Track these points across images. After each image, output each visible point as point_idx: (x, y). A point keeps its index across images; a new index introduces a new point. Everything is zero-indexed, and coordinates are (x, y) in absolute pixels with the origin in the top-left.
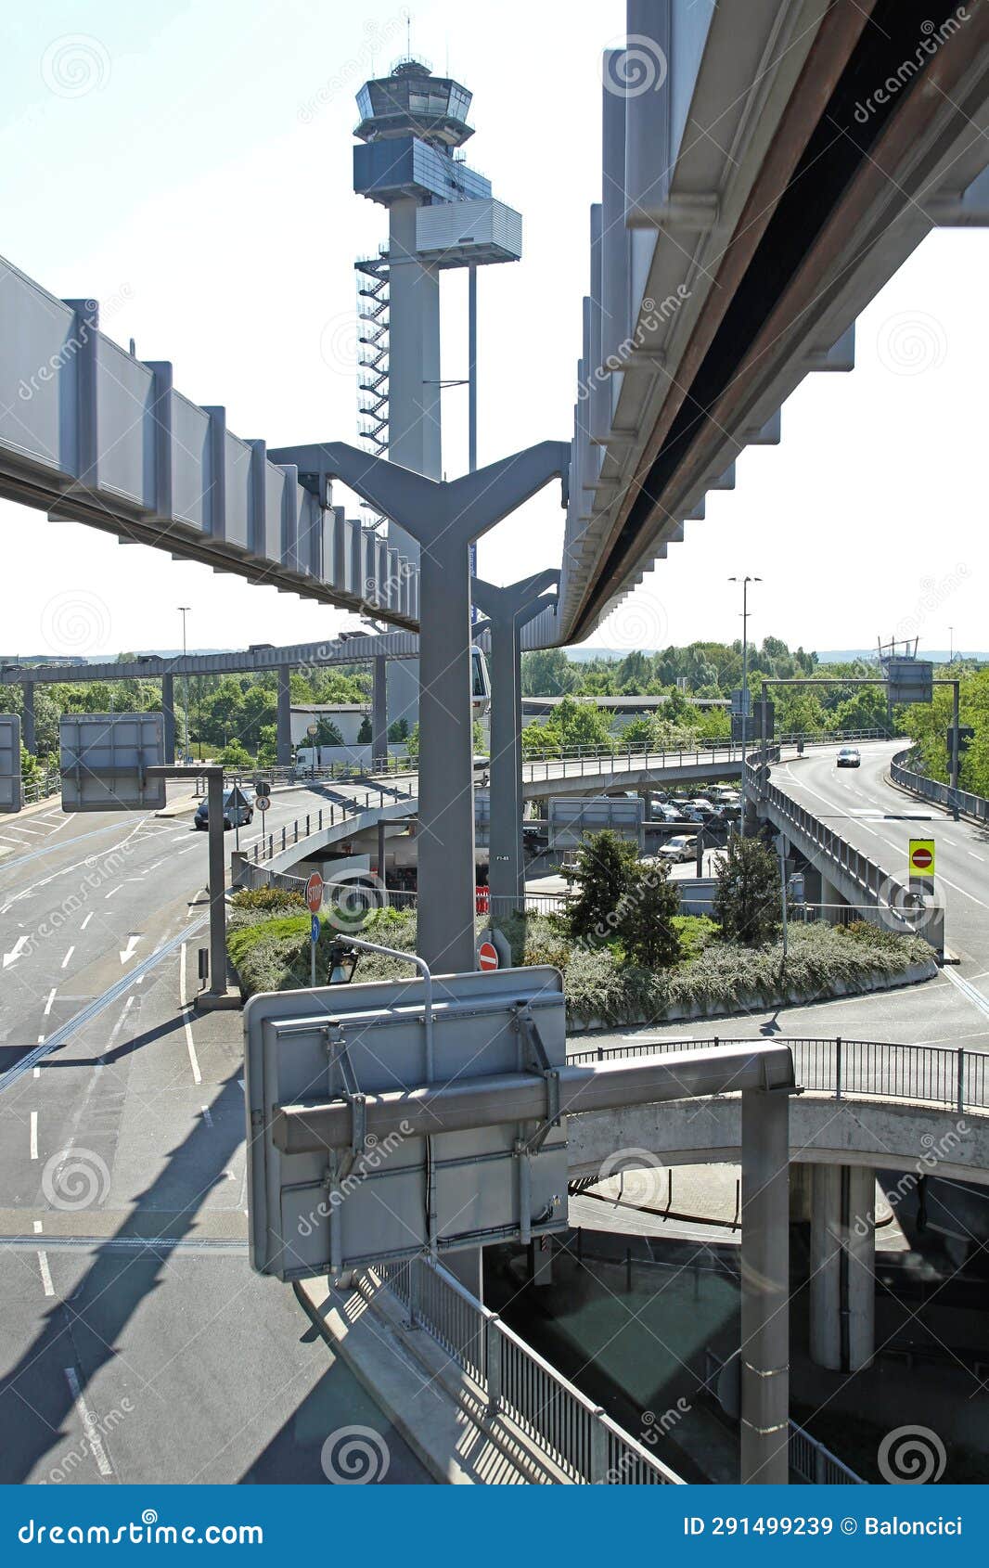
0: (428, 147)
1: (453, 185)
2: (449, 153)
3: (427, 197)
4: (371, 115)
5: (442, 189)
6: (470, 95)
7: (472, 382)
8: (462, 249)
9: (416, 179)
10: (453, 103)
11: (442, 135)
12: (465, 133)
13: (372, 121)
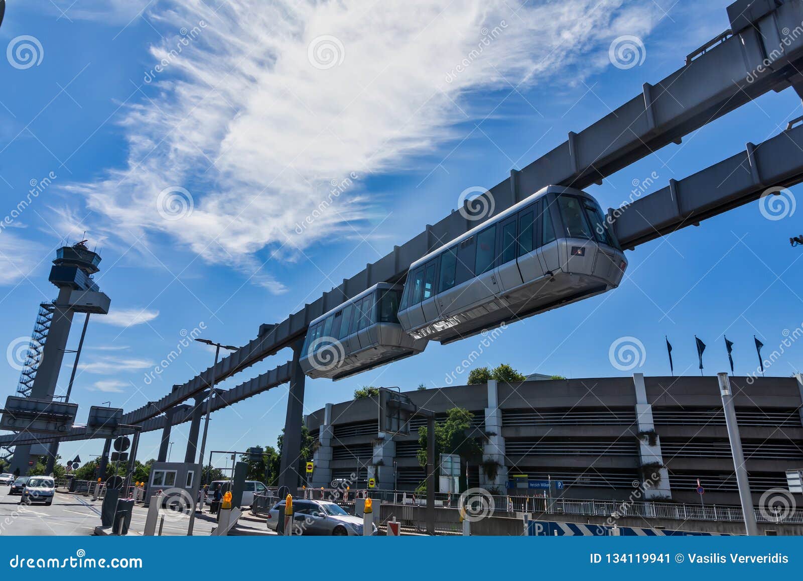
0: (82, 272)
1: (87, 286)
2: (88, 275)
3: (77, 287)
4: (62, 257)
5: (82, 286)
6: (100, 259)
7: (79, 352)
8: (86, 306)
9: (75, 281)
10: (94, 260)
11: (87, 269)
12: (95, 270)
13: (62, 259)
